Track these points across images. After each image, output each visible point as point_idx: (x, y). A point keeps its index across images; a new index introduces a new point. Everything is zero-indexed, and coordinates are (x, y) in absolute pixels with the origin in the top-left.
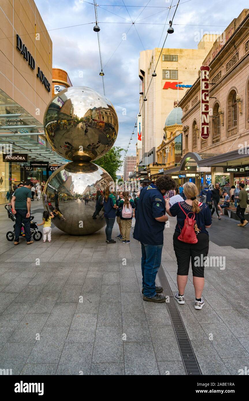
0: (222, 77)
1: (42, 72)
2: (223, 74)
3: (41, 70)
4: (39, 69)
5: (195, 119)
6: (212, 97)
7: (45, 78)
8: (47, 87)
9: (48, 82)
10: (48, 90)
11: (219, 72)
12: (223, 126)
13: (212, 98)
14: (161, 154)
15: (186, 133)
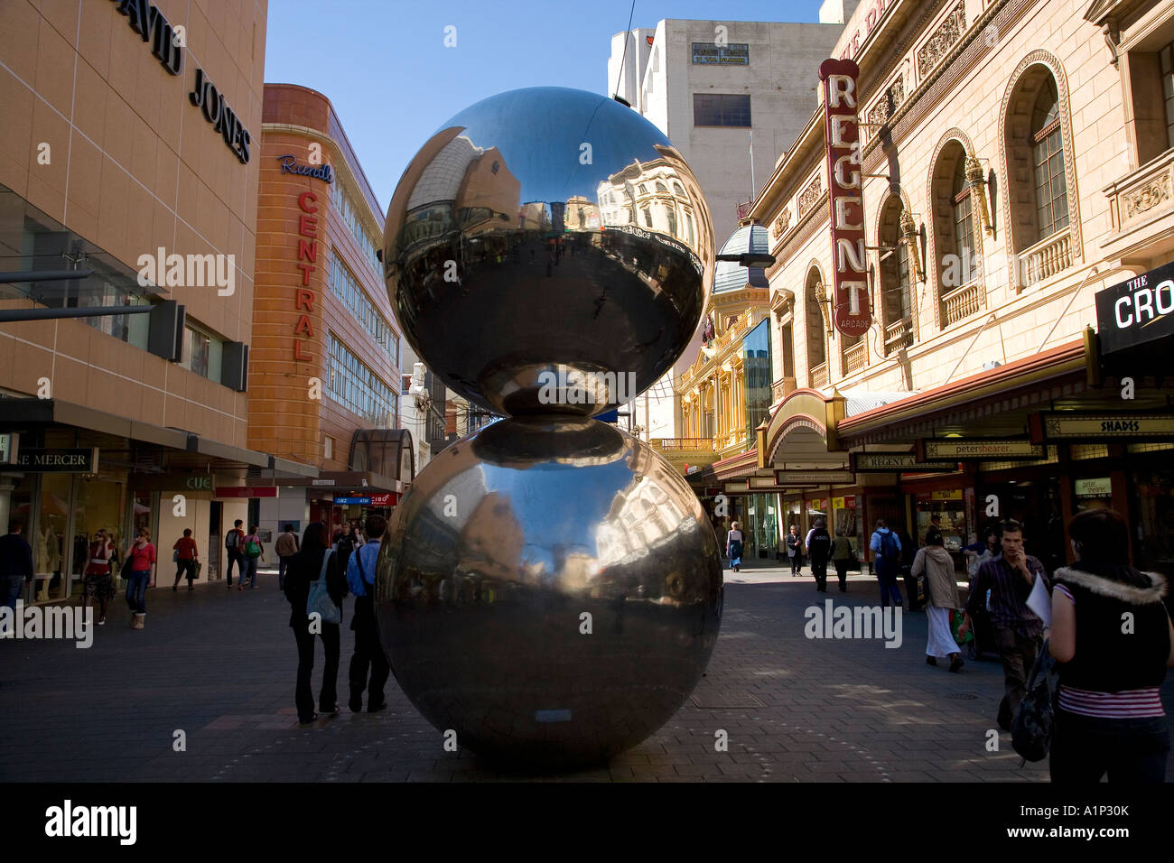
0: (906, 98)
1: (213, 90)
2: (911, 85)
3: (207, 78)
4: (199, 73)
5: (814, 260)
6: (876, 173)
7: (228, 110)
8: (236, 145)
9: (239, 126)
10: (240, 157)
11: (896, 82)
12: (924, 281)
13: (875, 176)
14: (695, 401)
15: (786, 318)
